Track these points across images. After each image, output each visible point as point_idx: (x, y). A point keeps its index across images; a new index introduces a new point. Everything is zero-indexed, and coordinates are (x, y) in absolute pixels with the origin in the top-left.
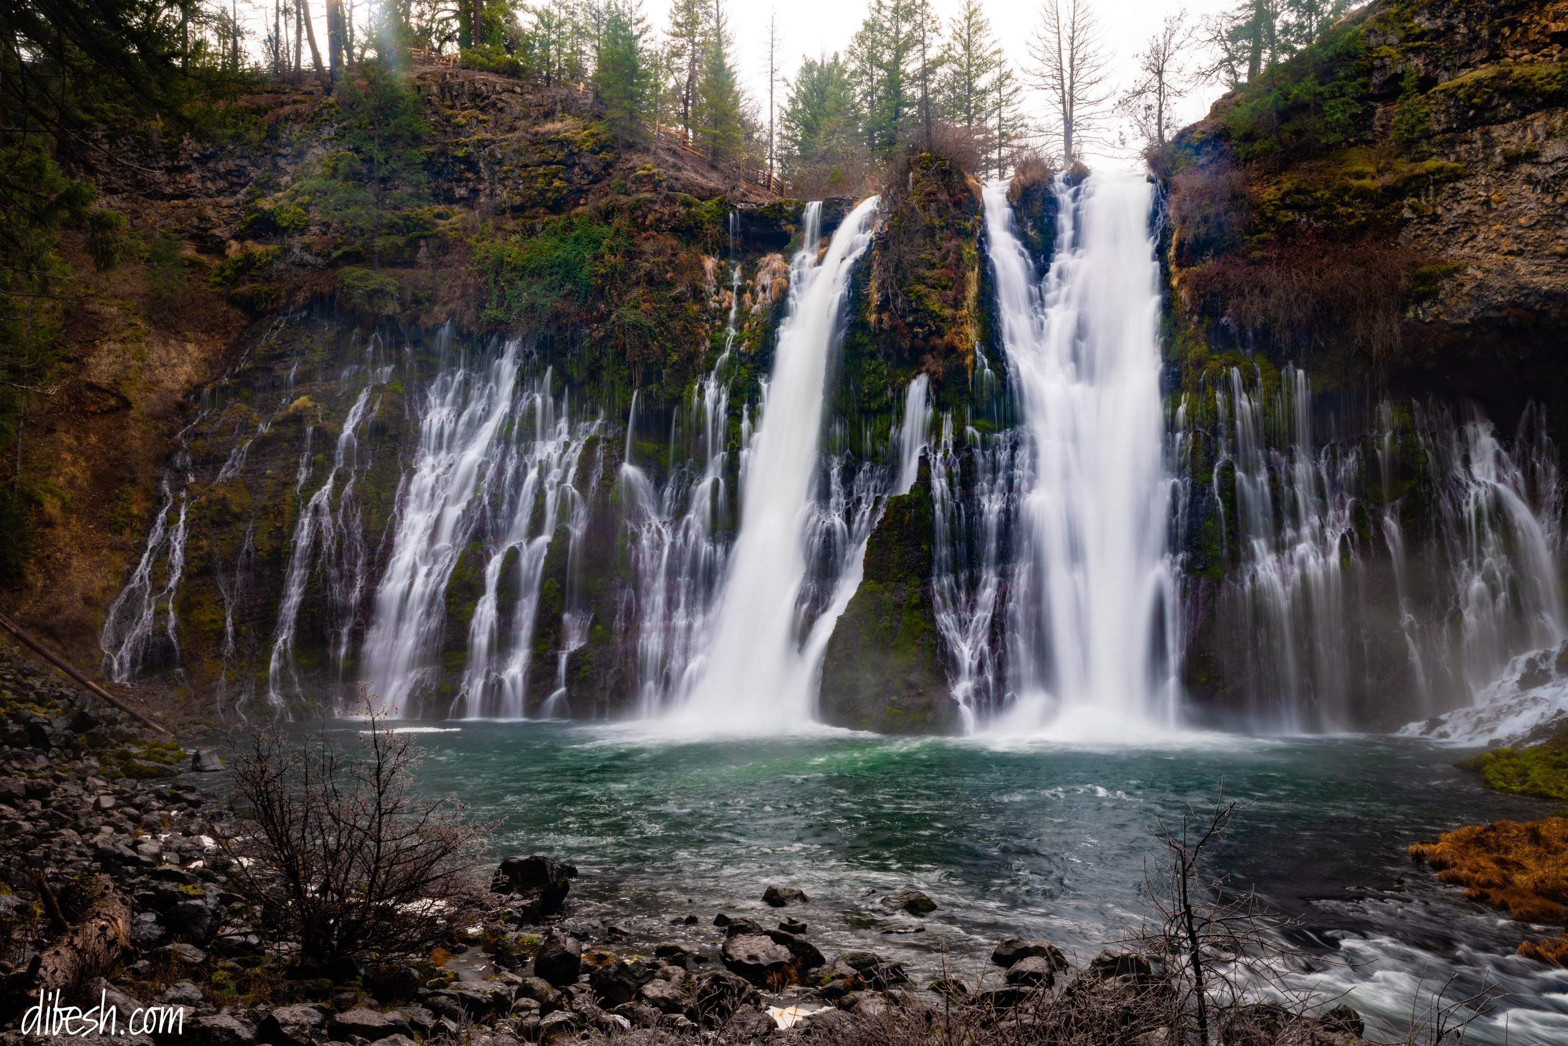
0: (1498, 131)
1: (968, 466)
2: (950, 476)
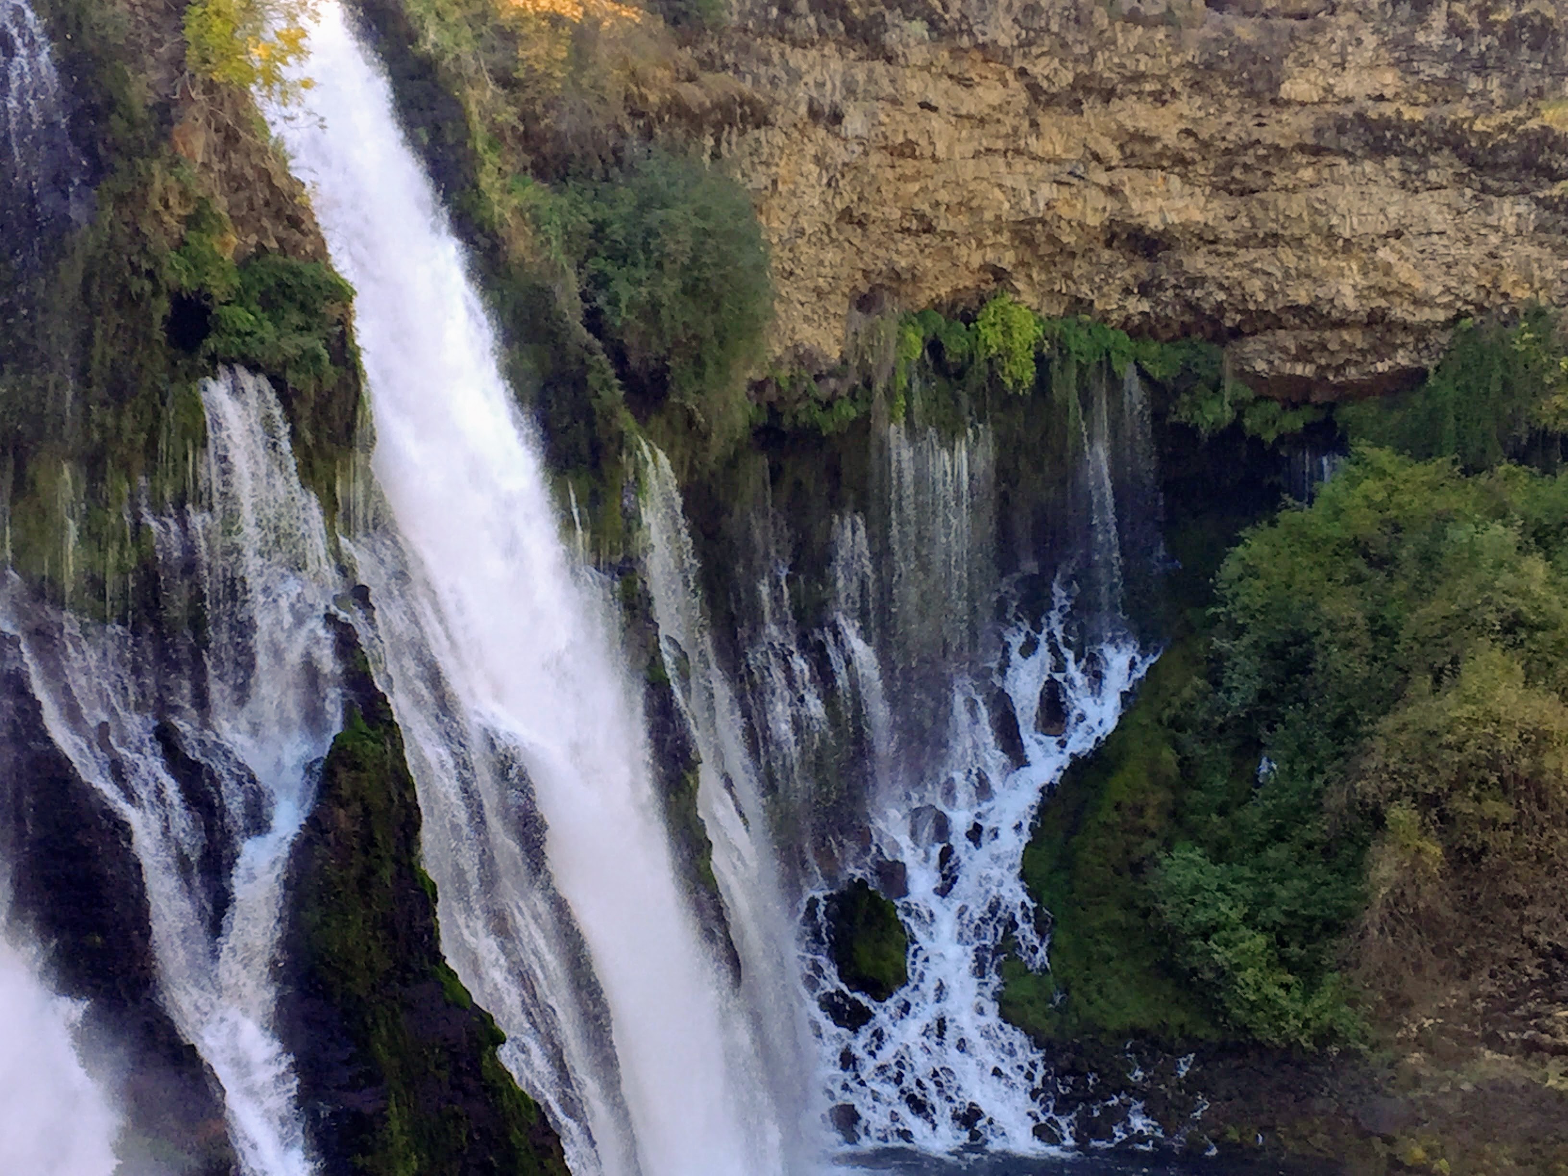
0: (796, 58)
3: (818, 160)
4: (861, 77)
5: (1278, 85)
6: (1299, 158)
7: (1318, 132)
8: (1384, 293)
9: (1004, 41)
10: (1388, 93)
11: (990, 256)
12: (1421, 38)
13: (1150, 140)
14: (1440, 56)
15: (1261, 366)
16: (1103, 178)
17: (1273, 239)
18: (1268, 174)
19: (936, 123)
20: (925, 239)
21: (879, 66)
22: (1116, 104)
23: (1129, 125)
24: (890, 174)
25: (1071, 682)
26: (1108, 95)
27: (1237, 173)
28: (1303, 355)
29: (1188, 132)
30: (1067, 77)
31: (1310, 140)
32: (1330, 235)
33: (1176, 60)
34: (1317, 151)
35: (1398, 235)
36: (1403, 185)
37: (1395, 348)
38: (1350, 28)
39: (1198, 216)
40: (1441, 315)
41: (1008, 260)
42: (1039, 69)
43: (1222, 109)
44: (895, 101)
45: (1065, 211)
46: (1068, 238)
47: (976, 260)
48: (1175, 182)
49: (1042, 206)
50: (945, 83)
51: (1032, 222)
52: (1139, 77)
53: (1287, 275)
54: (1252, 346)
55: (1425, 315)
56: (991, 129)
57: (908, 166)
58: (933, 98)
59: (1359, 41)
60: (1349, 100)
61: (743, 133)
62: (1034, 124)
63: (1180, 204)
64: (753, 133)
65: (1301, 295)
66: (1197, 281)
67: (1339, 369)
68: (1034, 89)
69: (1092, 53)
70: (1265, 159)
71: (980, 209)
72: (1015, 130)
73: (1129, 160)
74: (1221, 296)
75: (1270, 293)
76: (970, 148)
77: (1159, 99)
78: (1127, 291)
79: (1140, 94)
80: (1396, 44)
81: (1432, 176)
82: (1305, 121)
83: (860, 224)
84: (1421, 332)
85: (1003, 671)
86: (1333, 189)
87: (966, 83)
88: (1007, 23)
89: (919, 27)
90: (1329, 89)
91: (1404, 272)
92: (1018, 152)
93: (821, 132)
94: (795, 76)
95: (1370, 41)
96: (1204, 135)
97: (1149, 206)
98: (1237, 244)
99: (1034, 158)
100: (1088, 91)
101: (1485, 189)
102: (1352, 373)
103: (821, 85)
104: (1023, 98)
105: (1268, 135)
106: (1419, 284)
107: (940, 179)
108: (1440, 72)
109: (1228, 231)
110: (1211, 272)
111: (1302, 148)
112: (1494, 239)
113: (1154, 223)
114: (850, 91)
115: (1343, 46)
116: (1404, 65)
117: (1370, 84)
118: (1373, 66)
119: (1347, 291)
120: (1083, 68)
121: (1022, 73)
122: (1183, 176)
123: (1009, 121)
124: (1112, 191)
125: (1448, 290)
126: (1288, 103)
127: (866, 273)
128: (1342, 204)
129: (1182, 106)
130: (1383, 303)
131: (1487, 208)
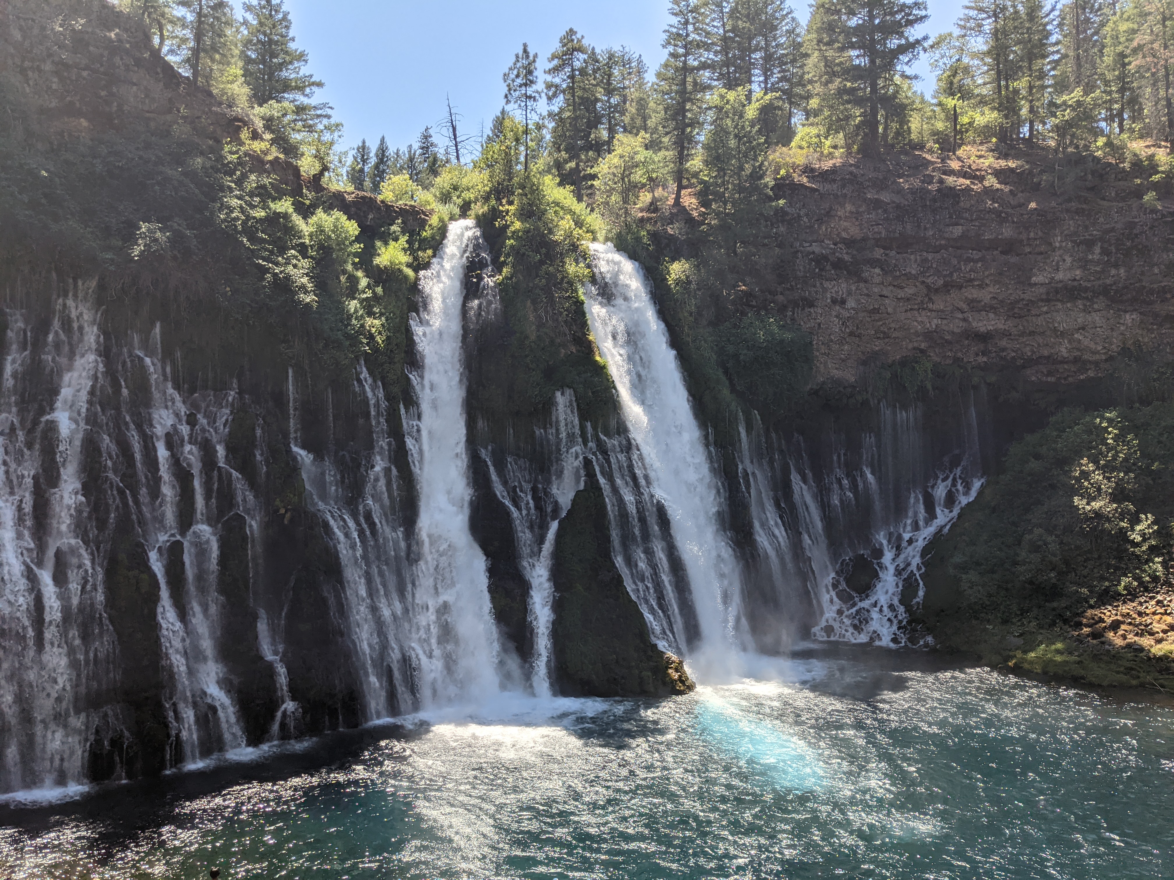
3: (837, 316)
4: (854, 288)
5: (1030, 278)
6: (1040, 304)
7: (1048, 293)
8: (1078, 349)
9: (914, 272)
10: (1077, 278)
11: (916, 345)
12: (1090, 257)
13: (980, 301)
14: (1098, 263)
15: (1033, 378)
16: (960, 316)
17: (1032, 333)
18: (1029, 310)
19: (887, 301)
20: (887, 340)
21: (862, 285)
22: (964, 290)
23: (970, 296)
24: (868, 319)
25: (957, 490)
26: (960, 287)
27: (1016, 310)
28: (1050, 374)
29: (994, 298)
30: (941, 282)
31: (1044, 297)
32: (1055, 330)
33: (987, 273)
34: (1048, 300)
35: (1083, 329)
36: (1084, 311)
37: (1087, 370)
38: (1061, 256)
39: (1001, 326)
40: (1104, 357)
41: (923, 346)
42: (929, 281)
43: (1008, 289)
44: (868, 295)
45: (945, 328)
46: (948, 337)
47: (910, 346)
48: (991, 315)
50: (891, 288)
51: (931, 332)
52: (971, 280)
53: (1039, 345)
54: (1028, 372)
55: (1097, 357)
56: (912, 302)
57: (877, 316)
58: (885, 293)
59: (1064, 260)
60: (1061, 281)
61: (803, 309)
62: (930, 299)
63: (993, 323)
64: (807, 310)
65: (1046, 353)
66: (1004, 349)
67: (1065, 379)
68: (928, 287)
69: (951, 274)
70: (1027, 305)
71: (909, 329)
72: (922, 302)
73: (972, 309)
74: (1013, 354)
75: (1033, 352)
76: (903, 309)
77: (981, 287)
78: (977, 355)
79: (973, 286)
80: (1080, 260)
81: (1096, 306)
82: (1043, 290)
83: (859, 336)
84: (1096, 363)
85: (933, 487)
86: (1055, 314)
87: (902, 288)
88: (915, 266)
89: (877, 270)
90: (1053, 278)
91: (1086, 342)
92: (924, 309)
93: (838, 308)
94: (825, 290)
95: (1069, 260)
96: (1000, 298)
97: (980, 324)
98: (1019, 336)
99: (931, 310)
100: (952, 286)
101: (1119, 310)
102: (1070, 379)
103: (838, 292)
104: (925, 291)
105: (1026, 297)
106: (1092, 346)
107: (890, 320)
108: (1098, 269)
109: (1014, 331)
110: (1008, 346)
111: (1042, 300)
112: (1122, 328)
113: (983, 329)
114: (849, 293)
115: (1058, 262)
116: (1084, 268)
117: (1069, 276)
118: (1070, 269)
119: (1063, 350)
120: (948, 279)
121: (923, 282)
122: (995, 313)
123: (919, 299)
124: (965, 320)
125: (1105, 348)
126: (1035, 284)
127: (863, 353)
128: (1059, 319)
129: (991, 289)
130: (1079, 353)
131: (1120, 317)
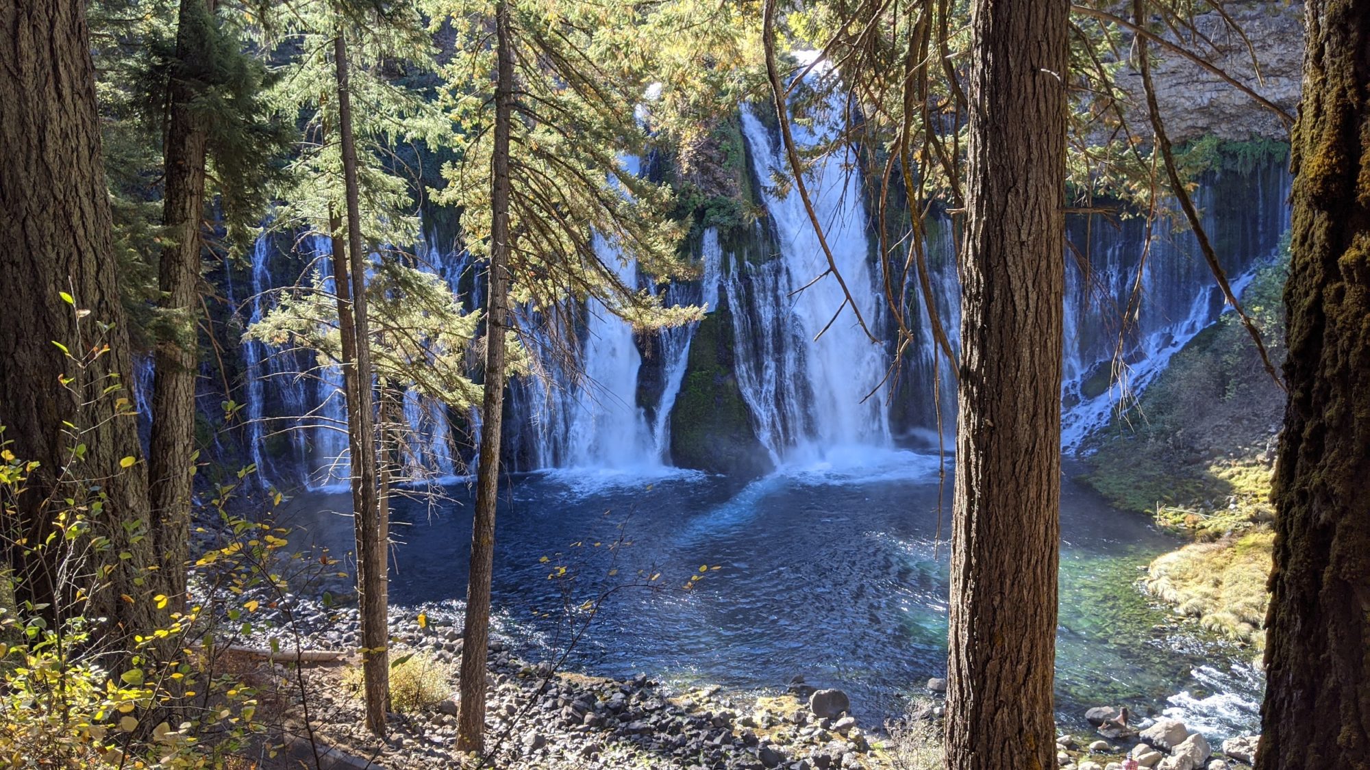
1: (749, 287)
2: (738, 297)
11: (1190, 123)
13: (1266, 65)
33: (1267, 32)
41: (1201, 123)
43: (1297, 48)
45: (1228, 100)
46: (1231, 110)
47: (1183, 125)
48: (1284, 80)
49: (1206, 101)
51: (1206, 107)
56: (1178, 75)
63: (1284, 89)
71: (1174, 108)
76: (1167, 85)
77: (1264, 49)
79: (1253, 49)
92: (1193, 82)
96: (1287, 59)
97: (1268, 93)
99: (1203, 83)
123: (1186, 72)
129: (1275, 50)
